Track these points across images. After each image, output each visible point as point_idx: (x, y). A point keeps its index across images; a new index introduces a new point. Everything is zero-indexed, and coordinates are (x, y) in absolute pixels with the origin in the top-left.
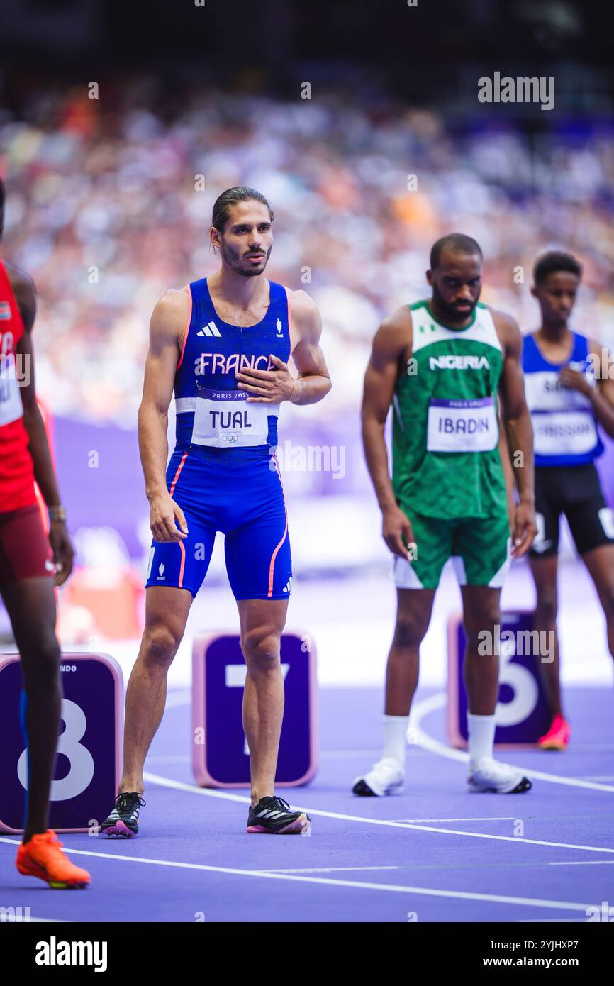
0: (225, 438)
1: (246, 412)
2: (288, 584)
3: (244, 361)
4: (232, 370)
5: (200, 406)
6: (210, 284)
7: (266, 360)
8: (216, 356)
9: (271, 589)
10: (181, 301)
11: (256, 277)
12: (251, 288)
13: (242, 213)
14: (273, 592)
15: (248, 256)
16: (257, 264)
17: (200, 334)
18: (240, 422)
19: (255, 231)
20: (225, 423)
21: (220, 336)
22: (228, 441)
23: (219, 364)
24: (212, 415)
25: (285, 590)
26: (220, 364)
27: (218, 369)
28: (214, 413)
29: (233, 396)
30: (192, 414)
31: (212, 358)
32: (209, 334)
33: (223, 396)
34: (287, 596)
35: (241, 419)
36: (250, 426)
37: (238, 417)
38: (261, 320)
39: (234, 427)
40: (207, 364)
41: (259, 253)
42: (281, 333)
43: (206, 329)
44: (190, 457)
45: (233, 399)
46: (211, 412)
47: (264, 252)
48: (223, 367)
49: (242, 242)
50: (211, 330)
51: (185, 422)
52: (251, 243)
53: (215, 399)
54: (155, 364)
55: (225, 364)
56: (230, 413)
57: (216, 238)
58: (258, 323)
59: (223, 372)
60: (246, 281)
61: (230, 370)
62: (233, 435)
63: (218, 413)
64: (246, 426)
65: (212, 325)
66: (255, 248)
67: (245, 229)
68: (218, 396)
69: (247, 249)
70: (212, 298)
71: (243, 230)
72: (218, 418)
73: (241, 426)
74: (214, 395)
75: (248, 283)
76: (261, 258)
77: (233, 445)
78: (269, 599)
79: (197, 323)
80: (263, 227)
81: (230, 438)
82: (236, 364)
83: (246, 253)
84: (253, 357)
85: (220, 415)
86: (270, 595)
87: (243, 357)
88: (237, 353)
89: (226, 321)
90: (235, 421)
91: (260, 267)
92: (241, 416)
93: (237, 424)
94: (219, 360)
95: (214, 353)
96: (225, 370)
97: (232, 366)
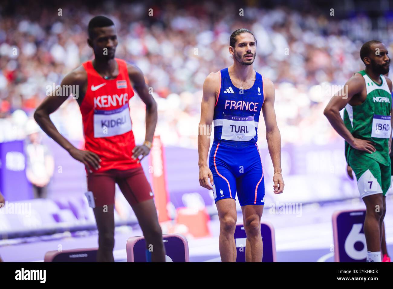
0: (237, 137)
1: (247, 126)
2: (263, 199)
3: (244, 104)
4: (239, 108)
5: (226, 123)
6: (229, 71)
7: (254, 104)
8: (232, 101)
9: (255, 200)
10: (216, 78)
11: (249, 66)
12: (248, 72)
13: (242, 38)
14: (257, 202)
15: (246, 56)
16: (250, 60)
17: (225, 92)
18: (244, 131)
19: (248, 45)
20: (237, 130)
21: (234, 93)
22: (238, 138)
23: (233, 105)
24: (231, 126)
25: (262, 201)
26: (234, 105)
27: (233, 107)
29: (241, 119)
30: (221, 127)
31: (230, 102)
32: (229, 92)
33: (236, 119)
34: (263, 203)
35: (245, 129)
36: (248, 132)
37: (243, 128)
38: (251, 87)
39: (241, 132)
40: (228, 105)
41: (251, 55)
42: (260, 93)
43: (228, 90)
44: (221, 145)
45: (241, 120)
47: (253, 54)
48: (235, 106)
49: (243, 50)
50: (230, 90)
51: (218, 130)
52: (247, 50)
53: (233, 120)
54: (206, 105)
55: (236, 105)
56: (239, 126)
57: (232, 50)
58: (249, 88)
59: (235, 109)
60: (245, 69)
61: (238, 108)
62: (241, 136)
63: (234, 126)
64: (247, 132)
65: (230, 88)
66: (249, 52)
67: (244, 45)
68: (234, 118)
69: (245, 53)
70: (230, 76)
71: (243, 45)
73: (244, 132)
74: (233, 118)
75: (246, 69)
76: (252, 57)
77: (240, 140)
78: (255, 204)
79: (224, 87)
80: (252, 44)
81: (239, 137)
82: (241, 105)
83: (245, 55)
84: (248, 103)
85: (235, 127)
86: (255, 203)
87: (244, 102)
88: (241, 101)
89: (236, 86)
90: (241, 130)
91: (252, 61)
92: (245, 128)
93: (242, 131)
94: (233, 103)
95: (231, 100)
96: (236, 108)
97: (239, 106)
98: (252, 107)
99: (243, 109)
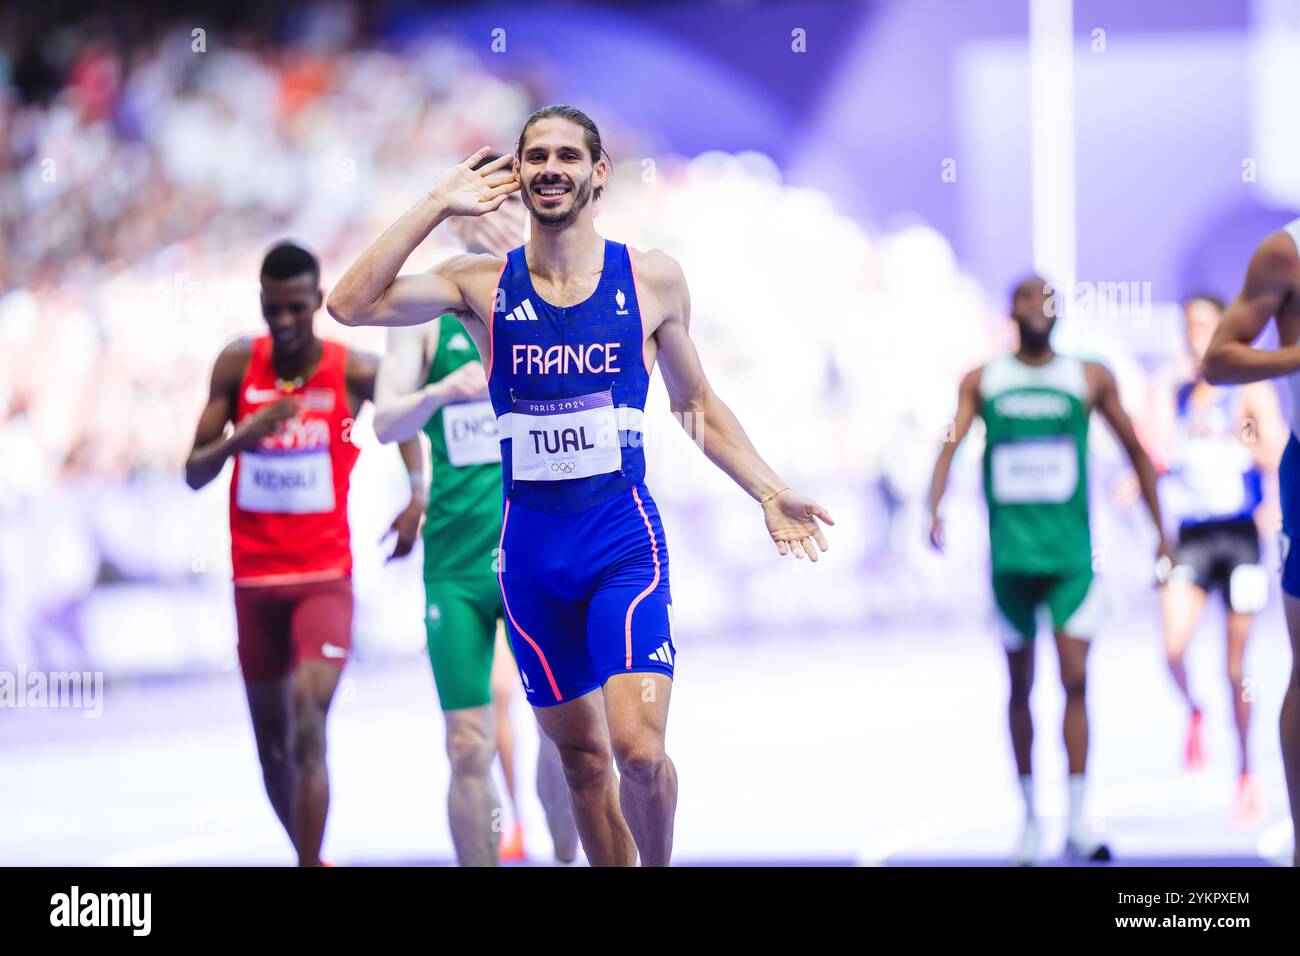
0: (555, 468)
1: (582, 429)
4: (554, 368)
7: (602, 349)
8: (530, 348)
9: (629, 655)
13: (538, 134)
16: (552, 205)
18: (575, 443)
20: (552, 446)
21: (536, 318)
22: (560, 471)
23: (535, 360)
24: (533, 435)
26: (537, 360)
27: (535, 366)
28: (535, 433)
29: (558, 407)
31: (526, 350)
32: (521, 317)
33: (543, 408)
35: (576, 439)
36: (592, 446)
37: (570, 437)
38: (591, 294)
39: (566, 450)
40: (521, 360)
42: (624, 309)
43: (518, 311)
46: (531, 432)
48: (541, 364)
53: (535, 413)
55: (543, 359)
56: (556, 432)
58: (587, 298)
59: (541, 372)
61: (550, 368)
62: (567, 462)
63: (540, 433)
64: (585, 447)
65: (527, 303)
67: (539, 155)
68: (539, 408)
72: (541, 438)
73: (577, 449)
74: (532, 408)
77: (570, 477)
79: (506, 303)
81: (563, 467)
82: (558, 360)
84: (581, 347)
85: (543, 436)
87: (568, 348)
88: (560, 343)
89: (545, 299)
90: (565, 443)
93: (569, 446)
94: (535, 353)
95: (527, 344)
96: (545, 369)
97: (553, 362)
98: (597, 358)
99: (566, 371)
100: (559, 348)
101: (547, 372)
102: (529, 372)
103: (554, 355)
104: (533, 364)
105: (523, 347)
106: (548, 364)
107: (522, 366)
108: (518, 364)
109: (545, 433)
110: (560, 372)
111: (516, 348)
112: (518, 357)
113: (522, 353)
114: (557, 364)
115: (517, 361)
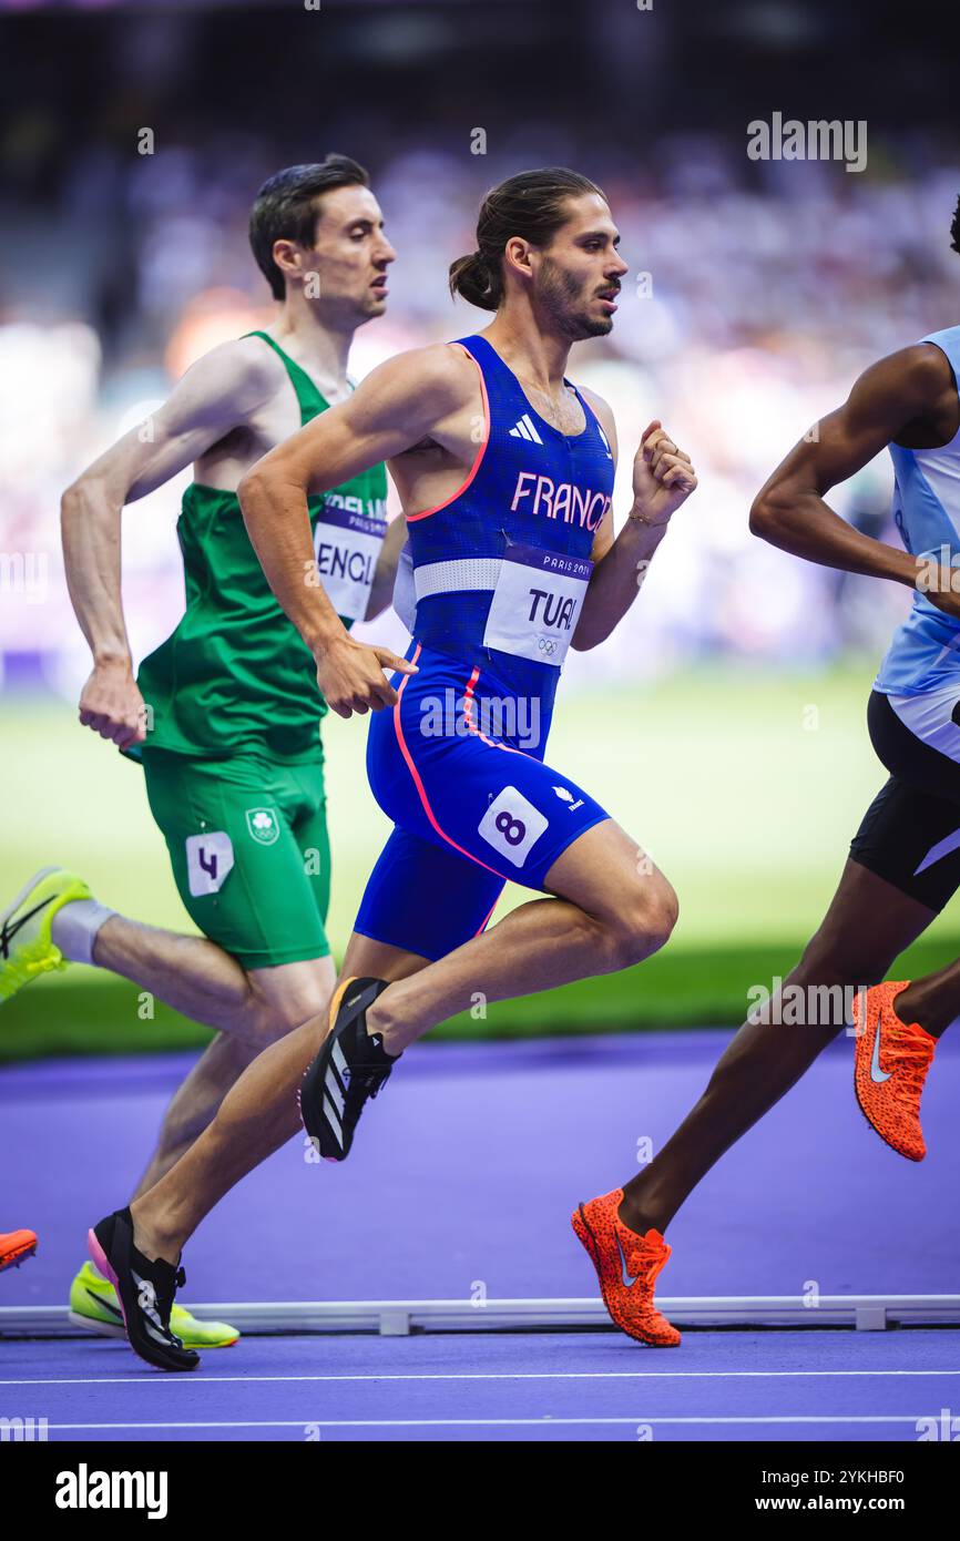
0: (542, 644)
3: (577, 500)
4: (561, 512)
8: (542, 480)
18: (568, 619)
20: (551, 618)
21: (541, 442)
22: (544, 651)
23: (544, 497)
24: (534, 596)
26: (546, 498)
27: (543, 504)
28: (538, 594)
29: (573, 567)
31: (535, 483)
32: (526, 436)
33: (561, 564)
35: (570, 613)
38: (584, 425)
39: (559, 625)
40: (526, 493)
43: (520, 424)
46: (533, 592)
48: (550, 504)
49: (595, 266)
53: (548, 568)
55: (553, 498)
56: (559, 599)
57: (523, 256)
58: (583, 430)
59: (549, 515)
61: (558, 512)
62: (552, 640)
63: (545, 595)
65: (527, 419)
67: (597, 242)
68: (554, 563)
71: (595, 245)
72: (543, 602)
73: (566, 627)
74: (547, 561)
77: (547, 660)
81: (548, 646)
82: (566, 503)
84: (589, 492)
85: (546, 600)
88: (569, 484)
89: (542, 417)
90: (564, 615)
93: (564, 620)
94: (546, 488)
95: (538, 474)
96: (552, 513)
97: (562, 505)
99: (571, 521)
100: (568, 487)
101: (554, 517)
102: (535, 512)
103: (563, 498)
104: (542, 501)
105: (533, 477)
106: (558, 506)
107: (526, 503)
108: (521, 498)
109: (552, 596)
110: (566, 520)
111: (523, 476)
112: (522, 490)
113: (529, 485)
114: (564, 509)
115: (519, 493)
